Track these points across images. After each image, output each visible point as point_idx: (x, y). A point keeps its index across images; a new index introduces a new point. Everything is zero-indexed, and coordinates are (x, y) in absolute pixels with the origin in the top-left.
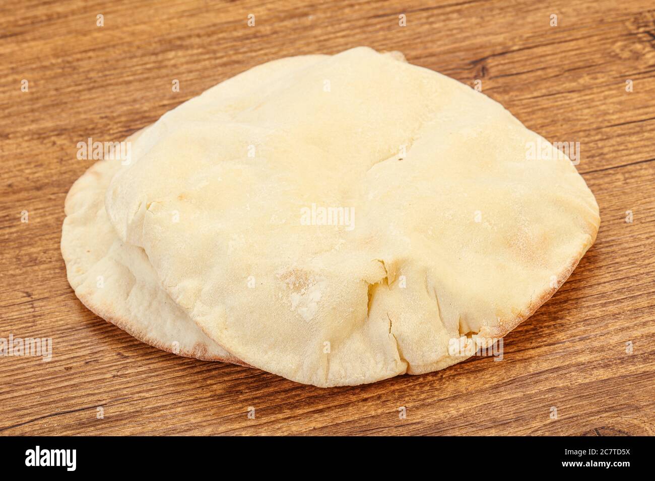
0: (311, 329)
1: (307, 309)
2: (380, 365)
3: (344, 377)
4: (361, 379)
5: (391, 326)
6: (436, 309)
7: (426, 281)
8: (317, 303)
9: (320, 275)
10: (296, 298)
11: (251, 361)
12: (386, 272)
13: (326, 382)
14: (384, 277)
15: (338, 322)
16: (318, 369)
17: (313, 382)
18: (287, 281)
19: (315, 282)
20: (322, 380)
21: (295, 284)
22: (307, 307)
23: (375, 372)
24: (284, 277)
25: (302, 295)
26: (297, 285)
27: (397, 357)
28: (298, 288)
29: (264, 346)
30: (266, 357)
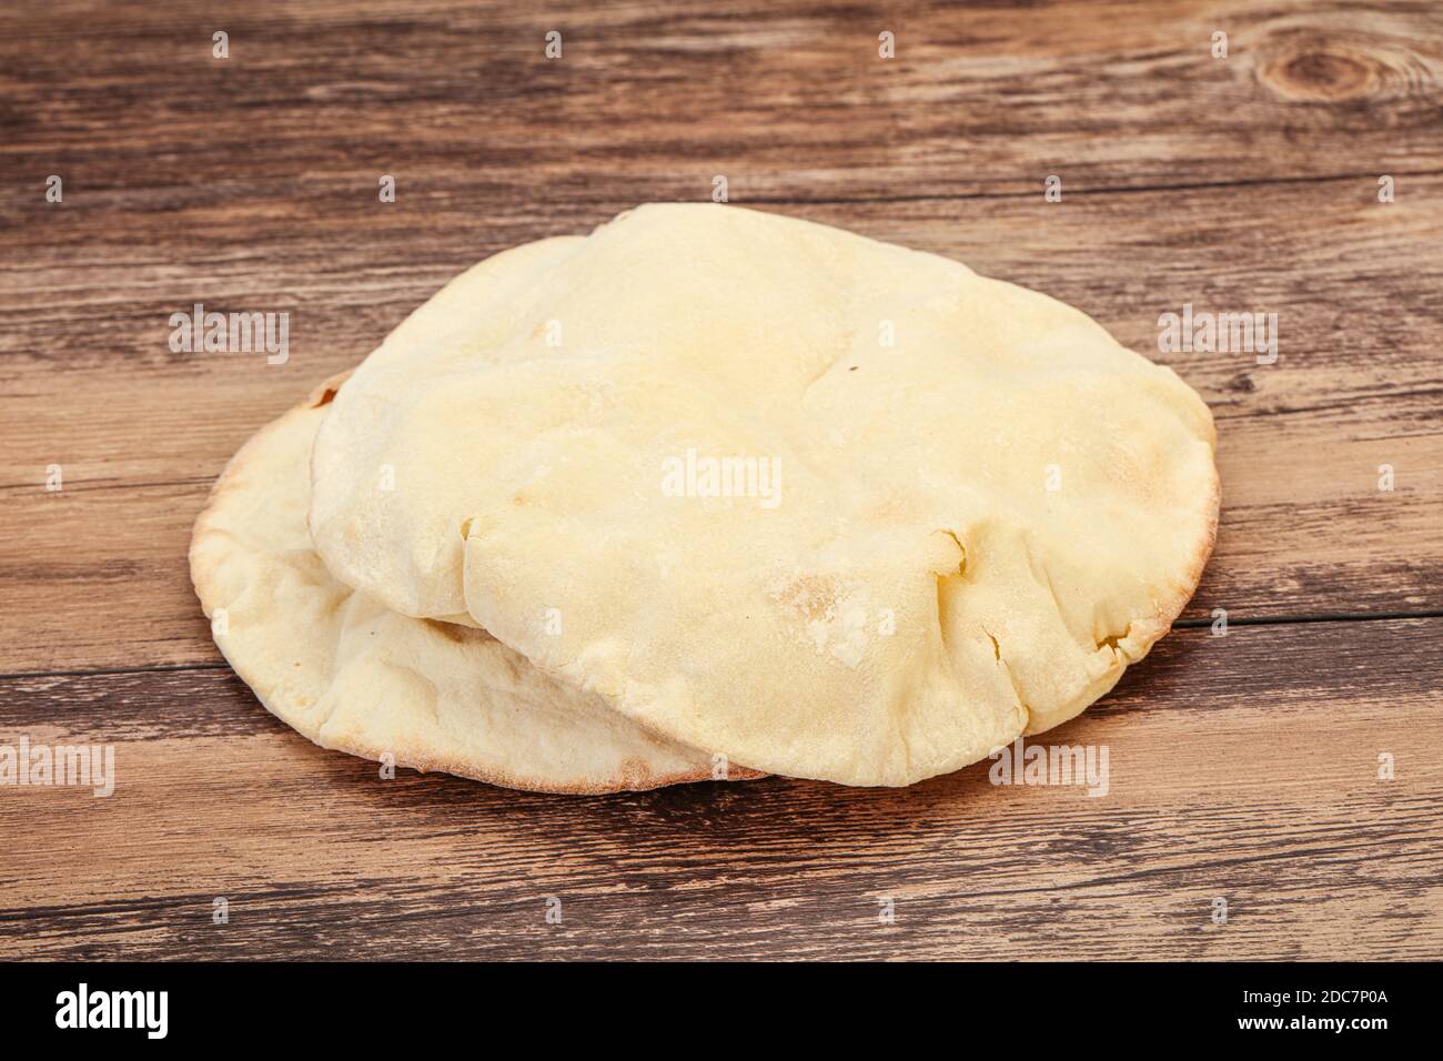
0: (863, 680)
1: (847, 644)
2: (990, 724)
3: (936, 758)
4: (966, 757)
5: (997, 647)
6: (1054, 603)
7: (1029, 556)
8: (863, 628)
9: (852, 579)
10: (819, 629)
11: (767, 764)
12: (962, 549)
13: (909, 775)
14: (961, 560)
15: (908, 658)
16: (890, 753)
17: (886, 779)
18: (797, 601)
19: (847, 593)
20: (900, 773)
21: (810, 605)
22: (846, 641)
23: (986, 738)
24: (787, 596)
25: (830, 621)
26: (815, 606)
27: (1017, 703)
28: (818, 608)
29: (783, 730)
30: (791, 751)
